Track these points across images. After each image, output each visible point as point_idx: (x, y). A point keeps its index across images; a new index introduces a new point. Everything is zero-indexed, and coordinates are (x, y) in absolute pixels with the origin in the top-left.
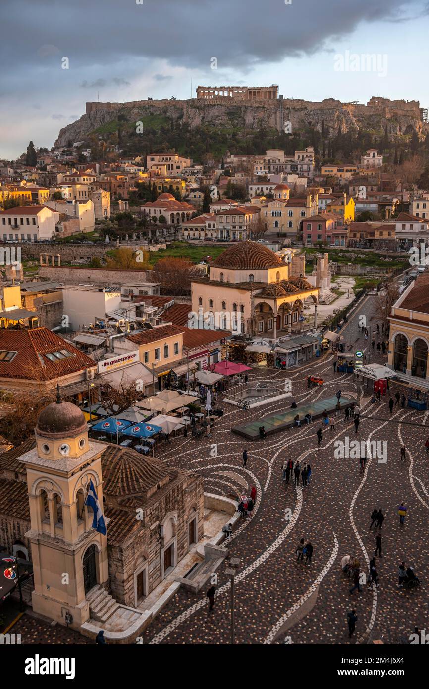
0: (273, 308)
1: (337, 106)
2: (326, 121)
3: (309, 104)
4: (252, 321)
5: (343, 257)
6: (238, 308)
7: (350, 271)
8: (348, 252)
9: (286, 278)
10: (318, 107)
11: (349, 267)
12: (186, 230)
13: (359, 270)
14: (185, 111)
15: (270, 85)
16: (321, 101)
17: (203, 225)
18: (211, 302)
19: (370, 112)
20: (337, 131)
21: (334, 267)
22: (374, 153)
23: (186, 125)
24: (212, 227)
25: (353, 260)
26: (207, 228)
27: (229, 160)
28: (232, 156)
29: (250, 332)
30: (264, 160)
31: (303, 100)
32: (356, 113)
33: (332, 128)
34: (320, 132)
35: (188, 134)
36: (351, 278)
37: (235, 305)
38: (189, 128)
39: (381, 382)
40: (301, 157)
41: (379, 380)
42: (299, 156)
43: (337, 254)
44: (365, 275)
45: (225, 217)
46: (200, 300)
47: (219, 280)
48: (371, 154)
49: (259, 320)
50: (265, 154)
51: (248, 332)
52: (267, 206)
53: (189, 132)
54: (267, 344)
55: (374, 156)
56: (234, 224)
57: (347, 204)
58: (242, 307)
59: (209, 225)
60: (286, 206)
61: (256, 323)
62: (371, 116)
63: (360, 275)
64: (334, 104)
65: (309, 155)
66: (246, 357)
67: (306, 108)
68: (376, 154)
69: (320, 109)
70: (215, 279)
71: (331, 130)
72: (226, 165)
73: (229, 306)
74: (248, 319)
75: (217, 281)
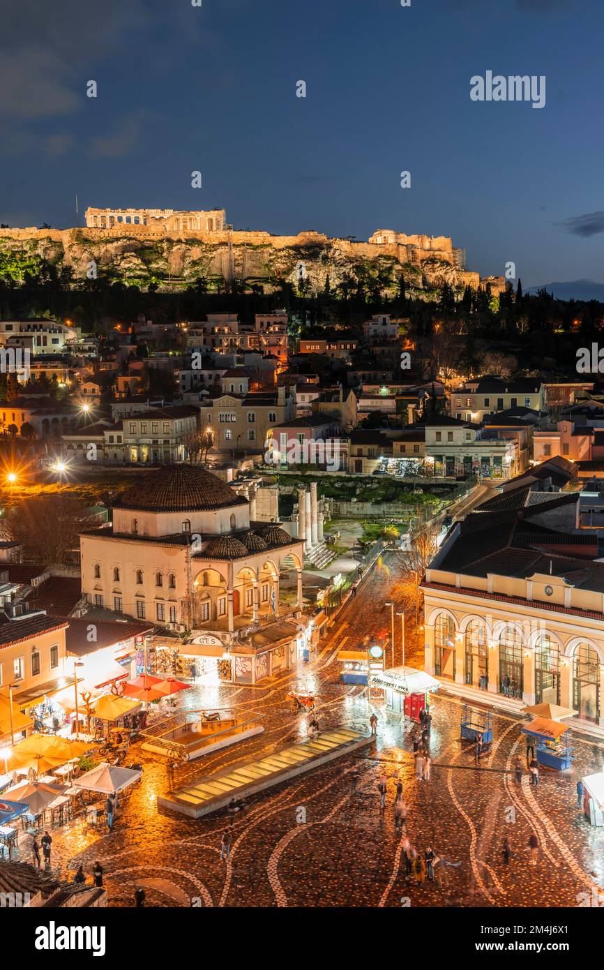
0: (226, 577)
4: (189, 602)
5: (342, 489)
6: (166, 581)
7: (355, 511)
8: (350, 480)
9: (247, 525)
10: (291, 244)
11: (353, 507)
12: (70, 447)
13: (369, 508)
14: (66, 246)
17: (99, 438)
18: (117, 571)
19: (375, 253)
20: (323, 284)
21: (327, 505)
22: (384, 319)
23: (68, 270)
24: (115, 442)
25: (358, 492)
26: (108, 443)
27: (143, 329)
28: (150, 322)
29: (187, 622)
30: (205, 330)
32: (353, 256)
33: (315, 278)
34: (296, 284)
35: (72, 286)
36: (357, 524)
37: (159, 576)
38: (74, 277)
39: (415, 699)
40: (265, 324)
41: (413, 695)
42: (262, 324)
43: (332, 485)
44: (379, 518)
45: (138, 423)
46: (97, 568)
47: (130, 531)
48: (381, 321)
49: (202, 600)
50: (206, 319)
51: (183, 622)
52: (211, 405)
53: (74, 281)
54: (218, 643)
55: (384, 323)
56: (154, 436)
57: (344, 400)
58: (172, 578)
59: (111, 438)
60: (244, 404)
61: (196, 604)
63: (372, 518)
64: (316, 240)
65: (278, 320)
66: (180, 667)
67: (270, 245)
68: (388, 318)
70: (122, 530)
71: (313, 281)
72: (139, 338)
73: (149, 578)
74: (182, 599)
75: (127, 532)
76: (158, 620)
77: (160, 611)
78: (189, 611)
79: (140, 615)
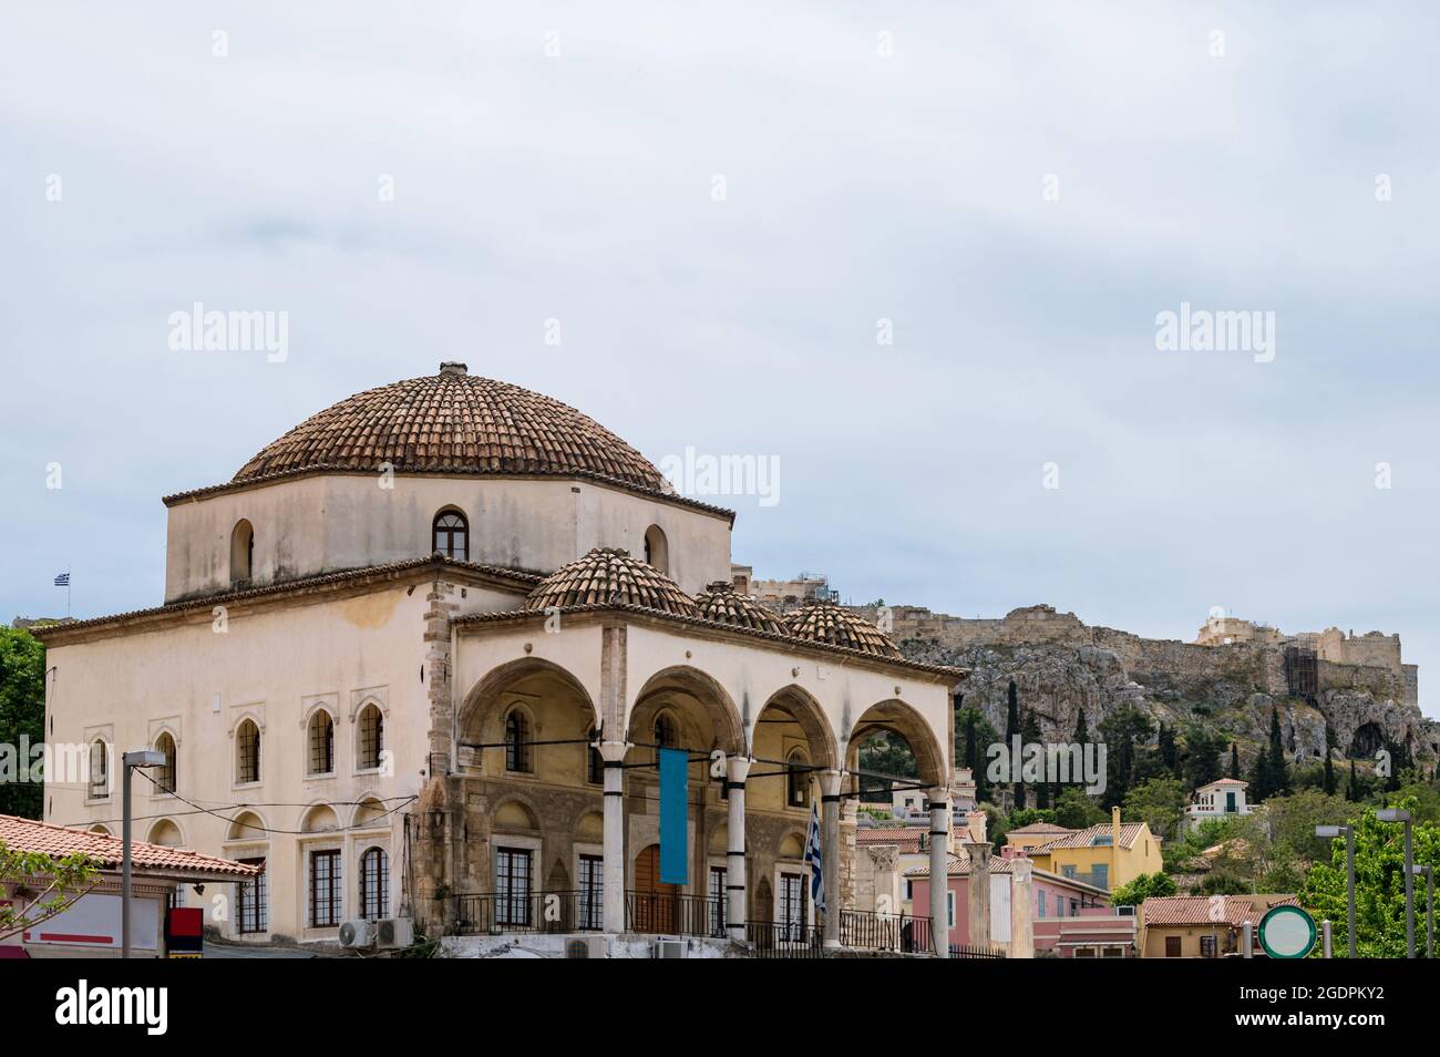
1: (1067, 636)
2: (1025, 691)
3: (953, 627)
4: (436, 812)
6: (346, 741)
10: (990, 637)
15: (796, 577)
16: (1002, 616)
19: (1203, 665)
22: (1231, 797)
29: (425, 905)
31: (924, 611)
32: (1148, 671)
33: (1049, 719)
37: (322, 732)
47: (231, 573)
48: (1221, 802)
51: (408, 909)
55: (1230, 807)
58: (372, 724)
62: (1208, 682)
64: (1053, 629)
68: (1240, 799)
69: (998, 648)
73: (286, 747)
74: (408, 809)
75: (214, 584)
76: (315, 925)
77: (323, 885)
78: (438, 859)
79: (249, 921)
